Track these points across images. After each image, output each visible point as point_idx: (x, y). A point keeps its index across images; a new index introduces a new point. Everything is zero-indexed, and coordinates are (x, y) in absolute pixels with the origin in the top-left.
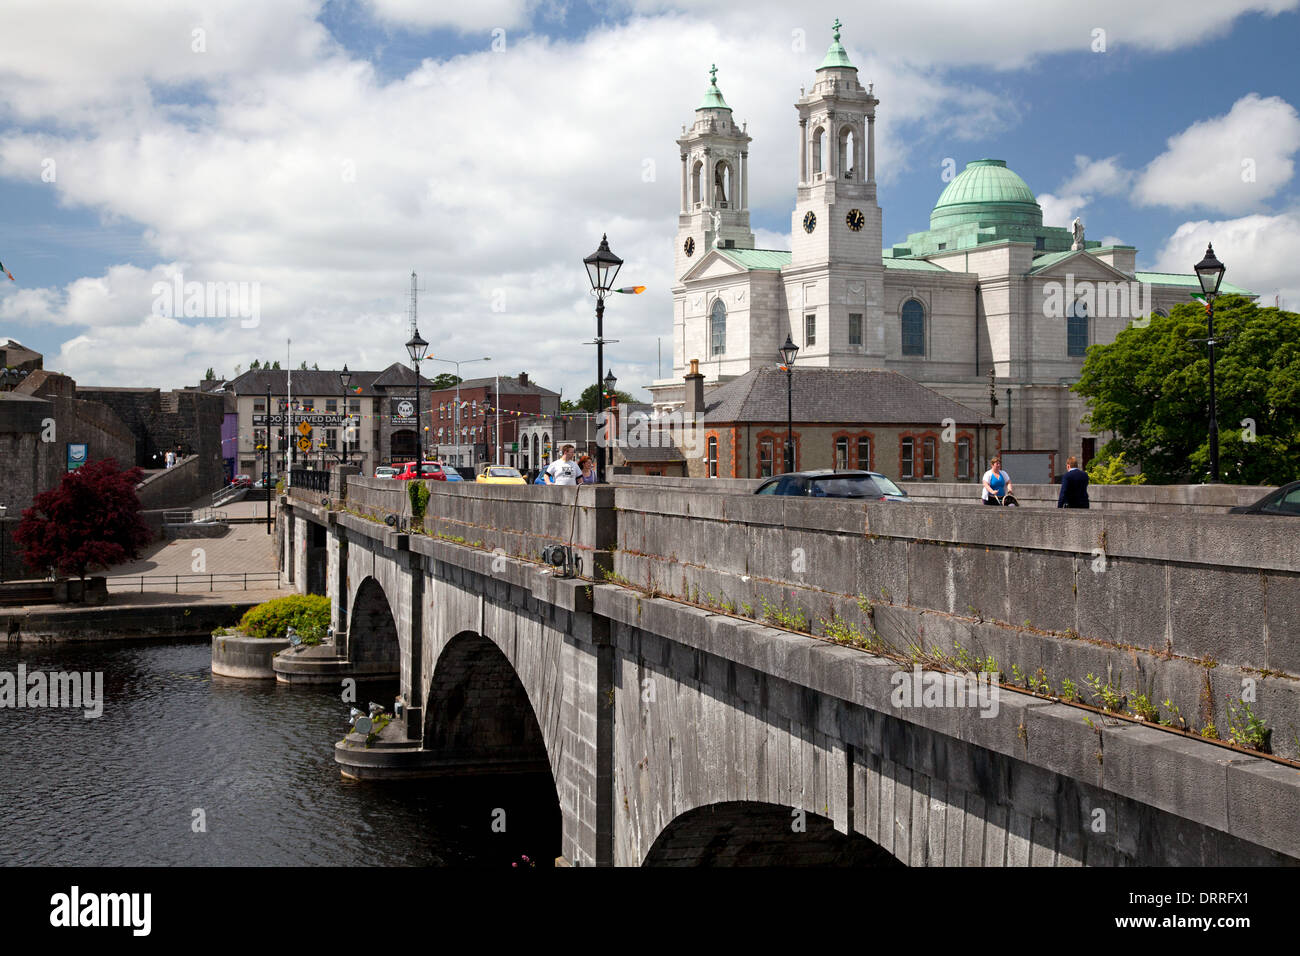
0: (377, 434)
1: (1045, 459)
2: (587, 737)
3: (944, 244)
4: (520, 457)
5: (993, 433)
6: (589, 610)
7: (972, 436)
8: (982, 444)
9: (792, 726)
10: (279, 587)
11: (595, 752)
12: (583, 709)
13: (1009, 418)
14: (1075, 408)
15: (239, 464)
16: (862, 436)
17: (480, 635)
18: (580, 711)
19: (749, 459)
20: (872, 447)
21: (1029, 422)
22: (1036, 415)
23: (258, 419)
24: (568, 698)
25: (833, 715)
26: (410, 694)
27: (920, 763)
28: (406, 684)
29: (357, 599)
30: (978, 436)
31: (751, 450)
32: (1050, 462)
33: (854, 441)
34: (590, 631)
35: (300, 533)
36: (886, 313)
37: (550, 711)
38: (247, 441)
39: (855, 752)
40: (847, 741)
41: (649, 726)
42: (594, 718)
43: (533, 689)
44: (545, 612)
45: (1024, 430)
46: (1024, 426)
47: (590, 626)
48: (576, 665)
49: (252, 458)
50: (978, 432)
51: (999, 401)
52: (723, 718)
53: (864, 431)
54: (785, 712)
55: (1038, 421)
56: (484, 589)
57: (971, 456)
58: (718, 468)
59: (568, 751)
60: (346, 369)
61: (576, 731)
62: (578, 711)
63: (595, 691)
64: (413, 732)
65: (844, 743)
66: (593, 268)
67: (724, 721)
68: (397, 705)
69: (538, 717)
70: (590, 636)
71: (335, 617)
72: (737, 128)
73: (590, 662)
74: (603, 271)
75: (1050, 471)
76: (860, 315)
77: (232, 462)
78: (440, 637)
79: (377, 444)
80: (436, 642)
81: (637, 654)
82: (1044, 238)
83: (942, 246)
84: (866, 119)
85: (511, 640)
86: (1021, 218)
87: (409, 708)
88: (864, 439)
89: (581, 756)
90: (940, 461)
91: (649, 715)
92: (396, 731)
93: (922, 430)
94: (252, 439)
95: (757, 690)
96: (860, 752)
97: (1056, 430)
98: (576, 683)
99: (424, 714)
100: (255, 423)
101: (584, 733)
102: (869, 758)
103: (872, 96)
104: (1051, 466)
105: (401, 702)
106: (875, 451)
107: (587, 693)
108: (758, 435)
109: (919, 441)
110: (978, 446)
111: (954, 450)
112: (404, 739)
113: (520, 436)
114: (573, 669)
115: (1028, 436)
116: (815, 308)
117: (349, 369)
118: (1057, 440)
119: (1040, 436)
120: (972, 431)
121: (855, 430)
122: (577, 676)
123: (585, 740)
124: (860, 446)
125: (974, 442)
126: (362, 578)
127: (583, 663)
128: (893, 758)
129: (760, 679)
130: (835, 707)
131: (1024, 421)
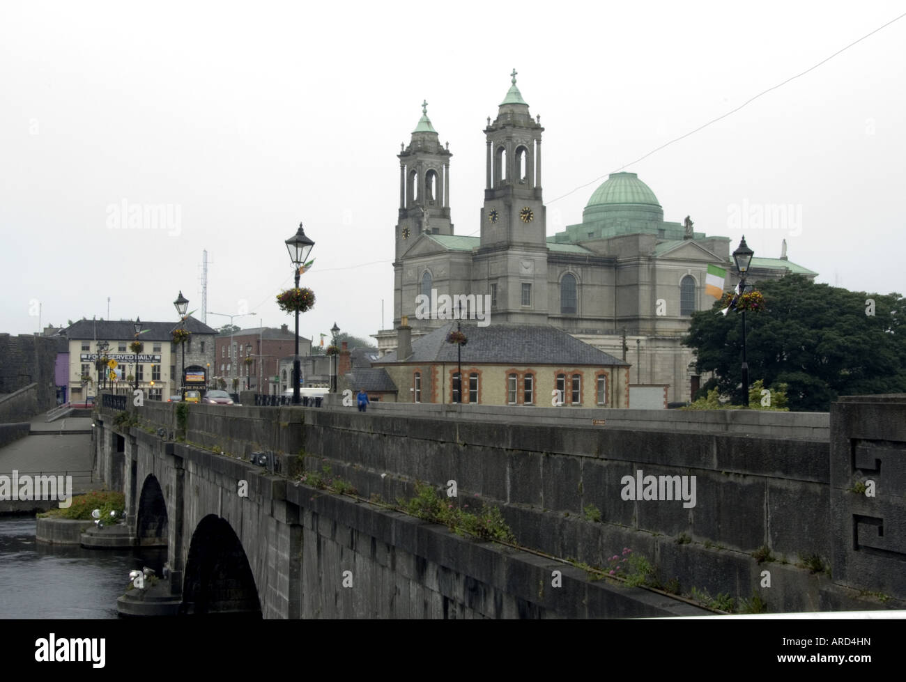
0: (173, 368)
1: (661, 391)
2: (283, 592)
3: (592, 233)
4: (281, 386)
5: (623, 372)
6: (284, 498)
7: (608, 373)
8: (615, 380)
9: (411, 583)
10: (92, 481)
11: (288, 603)
12: (281, 572)
13: (639, 361)
14: (685, 354)
15: (70, 390)
16: (527, 372)
17: (219, 517)
18: (279, 573)
19: (443, 389)
20: (535, 381)
21: (652, 363)
22: (657, 358)
23: (83, 357)
24: (271, 564)
25: (435, 574)
26: (174, 561)
27: (486, 610)
28: (171, 554)
29: (143, 490)
30: (612, 374)
31: (445, 383)
32: (665, 393)
33: (521, 376)
34: (285, 514)
35: (108, 441)
36: (549, 283)
37: (263, 573)
38: (76, 374)
39: (449, 602)
40: (443, 594)
41: (323, 584)
42: (287, 578)
43: (252, 557)
44: (259, 500)
45: (649, 370)
46: (649, 366)
47: (285, 510)
48: (277, 540)
49: (78, 386)
50: (612, 371)
51: (629, 348)
52: (369, 577)
53: (528, 370)
54: (406, 573)
55: (659, 363)
56: (222, 484)
57: (607, 387)
58: (421, 394)
59: (271, 602)
60: (138, 320)
61: (276, 588)
62: (277, 574)
63: (288, 558)
64: (175, 589)
65: (442, 595)
66: (292, 247)
67: (369, 581)
68: (164, 569)
69: (255, 578)
70: (285, 518)
71: (128, 504)
72: (442, 146)
73: (285, 536)
74: (299, 249)
75: (664, 400)
76: (530, 285)
77: (64, 389)
78: (195, 519)
79: (173, 376)
80: (192, 521)
81: (316, 530)
82: (664, 230)
83: (590, 234)
84: (535, 142)
85: (239, 521)
86: (648, 215)
87: (173, 571)
88: (529, 375)
89: (279, 606)
90: (584, 391)
91: (323, 575)
92: (165, 589)
93: (572, 369)
94: (80, 372)
95: (389, 557)
96: (452, 602)
97: (672, 370)
98: (277, 552)
99: (183, 576)
100: (82, 360)
101: (281, 590)
102: (458, 605)
103: (540, 125)
104: (665, 396)
105: (168, 567)
106: (537, 384)
107: (284, 560)
108: (451, 372)
109: (569, 377)
110: (612, 381)
111: (595, 384)
112: (168, 595)
113: (281, 371)
114: (274, 542)
115: (652, 374)
116: (497, 278)
117: (141, 320)
118: (673, 377)
119: (661, 374)
120: (608, 370)
121: (523, 369)
122: (277, 548)
123: (281, 594)
124: (526, 380)
125: (609, 377)
126: (146, 475)
127: (281, 538)
128: (471, 606)
129: (391, 549)
130: (436, 569)
131: (649, 363)
